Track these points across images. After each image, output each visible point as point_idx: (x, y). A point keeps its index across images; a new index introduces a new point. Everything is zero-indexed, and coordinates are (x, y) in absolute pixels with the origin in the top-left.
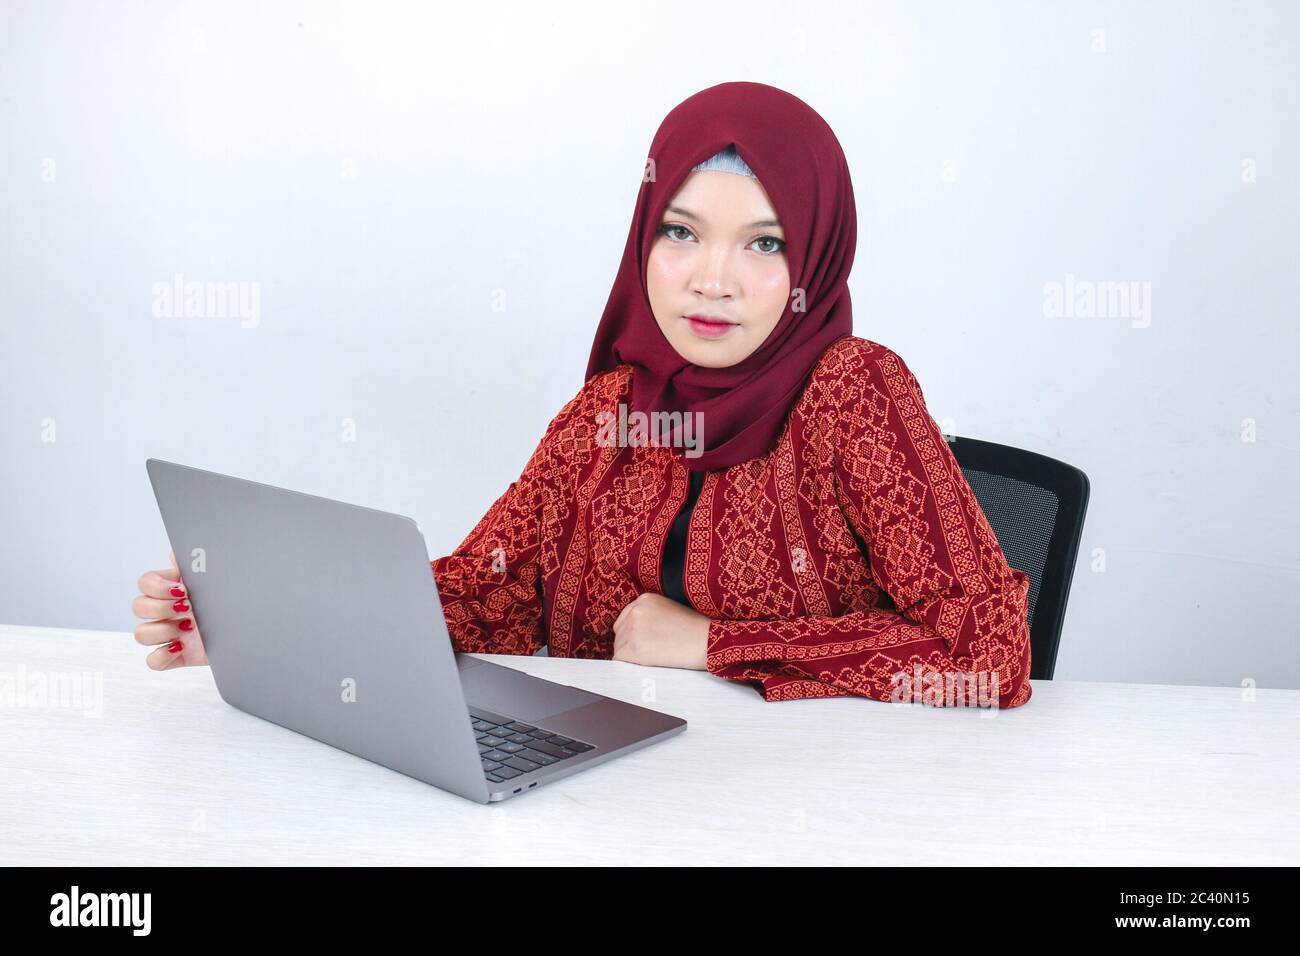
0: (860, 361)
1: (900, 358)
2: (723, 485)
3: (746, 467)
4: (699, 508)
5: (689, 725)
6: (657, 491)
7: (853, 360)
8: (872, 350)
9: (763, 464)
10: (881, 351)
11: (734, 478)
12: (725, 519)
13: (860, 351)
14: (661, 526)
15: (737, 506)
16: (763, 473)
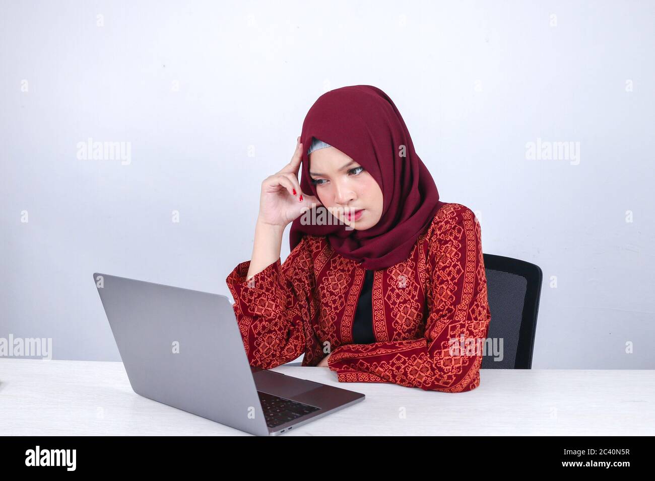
0: (454, 214)
1: (473, 213)
2: (386, 276)
3: (397, 266)
4: (375, 289)
5: (366, 397)
6: (346, 283)
7: (451, 213)
8: (460, 209)
9: (405, 265)
10: (464, 209)
11: (391, 272)
12: (389, 292)
13: (454, 209)
14: (353, 300)
15: (394, 285)
16: (405, 270)
